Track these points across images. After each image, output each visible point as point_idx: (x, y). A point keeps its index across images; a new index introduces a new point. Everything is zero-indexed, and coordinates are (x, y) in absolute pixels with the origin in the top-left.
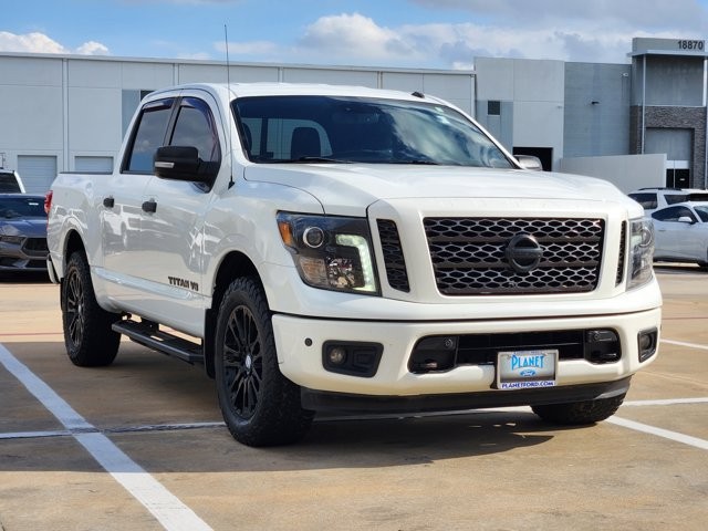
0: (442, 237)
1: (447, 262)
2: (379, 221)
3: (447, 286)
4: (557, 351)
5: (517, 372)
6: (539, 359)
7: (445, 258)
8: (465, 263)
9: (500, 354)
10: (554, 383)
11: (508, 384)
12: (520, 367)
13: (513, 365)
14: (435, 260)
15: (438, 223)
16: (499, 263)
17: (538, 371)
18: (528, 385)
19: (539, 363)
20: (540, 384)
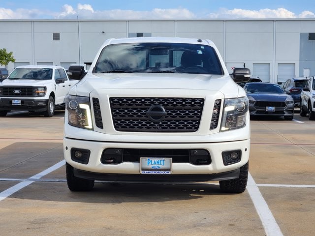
0: (117, 106)
1: (118, 117)
2: (93, 98)
3: (118, 127)
4: (171, 159)
5: (150, 166)
6: (162, 162)
7: (118, 115)
8: (127, 117)
9: (141, 158)
10: (170, 173)
11: (146, 172)
12: (152, 164)
13: (148, 163)
14: (113, 116)
15: (116, 100)
16: (144, 117)
17: (161, 167)
18: (156, 173)
19: (162, 163)
20: (162, 173)
